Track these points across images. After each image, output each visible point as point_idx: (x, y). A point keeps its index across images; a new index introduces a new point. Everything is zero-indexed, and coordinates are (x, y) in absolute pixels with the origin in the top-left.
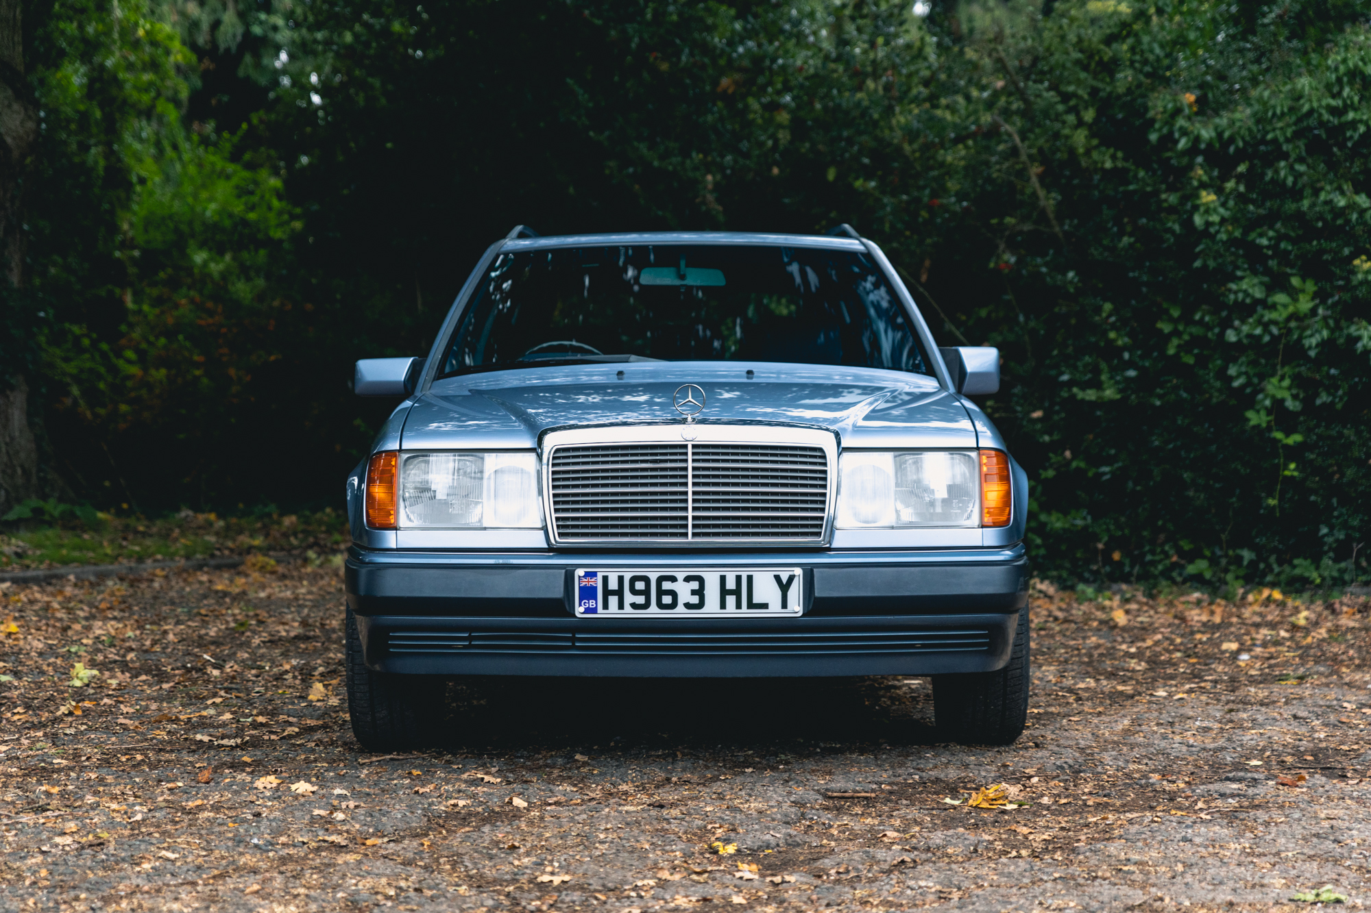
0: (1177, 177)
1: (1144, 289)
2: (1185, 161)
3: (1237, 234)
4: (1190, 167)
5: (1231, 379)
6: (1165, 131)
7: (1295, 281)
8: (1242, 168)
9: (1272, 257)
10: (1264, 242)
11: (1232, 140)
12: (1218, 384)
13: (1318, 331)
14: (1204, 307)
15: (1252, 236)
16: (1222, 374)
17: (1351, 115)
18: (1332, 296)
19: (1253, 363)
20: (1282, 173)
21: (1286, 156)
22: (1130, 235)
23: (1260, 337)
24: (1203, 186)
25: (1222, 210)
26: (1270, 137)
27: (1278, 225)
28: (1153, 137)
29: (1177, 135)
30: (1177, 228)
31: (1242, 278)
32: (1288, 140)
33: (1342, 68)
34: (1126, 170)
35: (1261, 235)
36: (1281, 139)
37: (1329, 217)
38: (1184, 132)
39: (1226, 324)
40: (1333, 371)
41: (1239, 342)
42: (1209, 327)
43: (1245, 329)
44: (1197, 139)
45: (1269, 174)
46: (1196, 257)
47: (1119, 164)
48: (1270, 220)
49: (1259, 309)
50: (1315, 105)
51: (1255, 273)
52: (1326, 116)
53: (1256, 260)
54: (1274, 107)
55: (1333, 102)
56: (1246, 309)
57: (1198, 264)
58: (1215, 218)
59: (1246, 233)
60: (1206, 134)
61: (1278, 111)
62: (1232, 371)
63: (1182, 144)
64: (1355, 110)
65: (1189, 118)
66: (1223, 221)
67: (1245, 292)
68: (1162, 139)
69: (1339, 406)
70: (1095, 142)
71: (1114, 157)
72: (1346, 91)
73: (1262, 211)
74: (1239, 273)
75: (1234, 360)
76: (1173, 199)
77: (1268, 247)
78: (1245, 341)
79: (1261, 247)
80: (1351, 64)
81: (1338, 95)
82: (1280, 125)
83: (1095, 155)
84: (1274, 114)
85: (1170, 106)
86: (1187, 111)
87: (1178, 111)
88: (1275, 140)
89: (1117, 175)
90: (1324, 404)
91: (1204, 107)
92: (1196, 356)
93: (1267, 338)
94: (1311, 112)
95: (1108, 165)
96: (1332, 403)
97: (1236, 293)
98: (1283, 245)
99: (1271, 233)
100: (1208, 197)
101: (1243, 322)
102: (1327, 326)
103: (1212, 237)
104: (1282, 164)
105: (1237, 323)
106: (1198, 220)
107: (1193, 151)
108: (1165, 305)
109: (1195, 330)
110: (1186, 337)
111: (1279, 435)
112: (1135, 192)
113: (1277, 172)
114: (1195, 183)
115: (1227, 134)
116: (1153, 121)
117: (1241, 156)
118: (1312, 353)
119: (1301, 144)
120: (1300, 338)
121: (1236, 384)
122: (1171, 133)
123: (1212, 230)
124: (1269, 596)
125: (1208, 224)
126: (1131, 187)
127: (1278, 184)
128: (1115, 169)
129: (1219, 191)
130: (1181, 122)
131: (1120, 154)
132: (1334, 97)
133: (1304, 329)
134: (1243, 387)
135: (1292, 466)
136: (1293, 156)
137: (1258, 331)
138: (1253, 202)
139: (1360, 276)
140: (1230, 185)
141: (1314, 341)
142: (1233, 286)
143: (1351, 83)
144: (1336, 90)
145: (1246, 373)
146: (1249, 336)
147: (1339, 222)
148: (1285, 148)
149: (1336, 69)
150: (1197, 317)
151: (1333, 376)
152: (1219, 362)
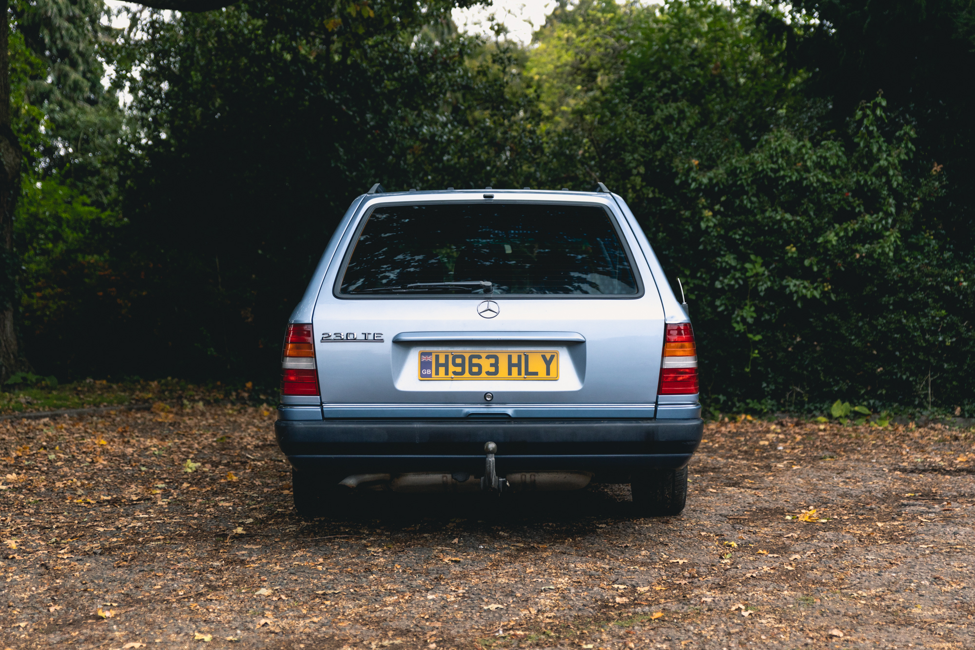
0: (690, 203)
1: (671, 260)
2: (694, 194)
3: (722, 232)
4: (698, 198)
5: (717, 307)
6: (683, 178)
7: (752, 257)
8: (723, 199)
9: (741, 245)
10: (737, 237)
11: (717, 184)
12: (709, 309)
13: (766, 283)
14: (702, 270)
15: (731, 234)
16: (712, 304)
17: (782, 173)
18: (771, 264)
19: (729, 299)
20: (745, 202)
21: (747, 193)
22: (663, 232)
23: (733, 286)
24: (704, 207)
25: (714, 220)
26: (739, 183)
27: (743, 228)
28: (677, 182)
29: (690, 181)
30: (691, 229)
31: (724, 256)
32: (748, 185)
33: (779, 149)
34: (659, 199)
35: (735, 233)
36: (745, 184)
37: (771, 224)
38: (694, 180)
39: (714, 279)
40: (771, 303)
41: (723, 288)
42: (704, 280)
43: (726, 281)
44: (700, 184)
45: (738, 202)
46: (700, 244)
47: (657, 195)
48: (739, 225)
49: (732, 271)
50: (765, 167)
51: (731, 253)
52: (770, 173)
53: (732, 246)
54: (741, 168)
55: (774, 166)
56: (726, 271)
57: (701, 247)
58: (711, 224)
59: (727, 232)
60: (705, 181)
61: (743, 170)
62: (718, 303)
63: (693, 185)
64: (784, 170)
65: (696, 173)
66: (715, 225)
67: (727, 262)
68: (682, 183)
69: (774, 321)
70: (644, 184)
71: (653, 192)
72: (780, 161)
73: (734, 221)
74: (722, 253)
75: (719, 297)
76: (687, 214)
77: (739, 240)
78: (726, 288)
79: (735, 239)
80: (784, 147)
81: (776, 162)
82: (744, 177)
83: (645, 191)
84: (741, 171)
85: (686, 166)
86: (695, 169)
87: (690, 169)
88: (742, 185)
89: (655, 201)
90: (765, 320)
91: (703, 168)
92: (696, 295)
93: (737, 286)
94: (763, 170)
95: (651, 196)
96: (770, 319)
97: (721, 263)
98: (746, 238)
99: (740, 232)
100: (708, 213)
101: (725, 277)
102: (770, 280)
103: (709, 234)
104: (745, 197)
105: (721, 278)
106: (703, 225)
107: (698, 190)
108: (682, 269)
109: (696, 282)
110: (691, 285)
111: (750, 336)
112: (665, 210)
113: (742, 201)
114: (700, 206)
115: (715, 181)
116: (677, 173)
117: (722, 192)
118: (762, 294)
119: (755, 187)
120: (757, 286)
121: (720, 309)
122: (686, 181)
123: (709, 230)
124: (745, 418)
125: (708, 227)
126: (663, 207)
127: (742, 207)
128: (654, 198)
129: (712, 209)
130: (692, 174)
131: (657, 190)
132: (773, 163)
133: (758, 281)
134: (723, 311)
135: (756, 351)
136: (750, 194)
137: (733, 282)
138: (730, 216)
139: (790, 255)
140: (717, 207)
141: (763, 288)
142: (719, 259)
143: (782, 157)
144: (775, 159)
145: (725, 304)
146: (728, 285)
147: (776, 227)
148: (746, 188)
149: (776, 149)
150: (699, 275)
151: (772, 306)
152: (709, 298)
